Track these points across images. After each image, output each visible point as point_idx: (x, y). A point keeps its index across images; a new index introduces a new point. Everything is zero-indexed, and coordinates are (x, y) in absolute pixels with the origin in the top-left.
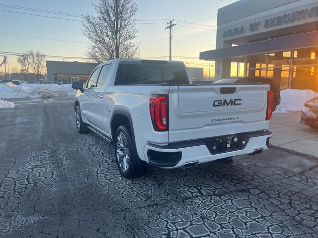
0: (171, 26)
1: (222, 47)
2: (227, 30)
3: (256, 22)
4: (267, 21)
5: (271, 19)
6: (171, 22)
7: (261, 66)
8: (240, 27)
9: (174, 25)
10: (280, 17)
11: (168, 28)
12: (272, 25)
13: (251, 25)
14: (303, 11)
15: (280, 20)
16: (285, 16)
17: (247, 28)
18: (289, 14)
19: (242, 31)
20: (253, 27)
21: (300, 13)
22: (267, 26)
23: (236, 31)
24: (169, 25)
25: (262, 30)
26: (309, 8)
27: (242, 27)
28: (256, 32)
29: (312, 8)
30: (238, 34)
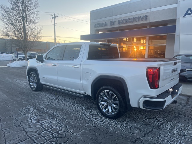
0: (54, 17)
1: (94, 33)
2: (96, 24)
3: (114, 21)
4: (119, 21)
5: (122, 20)
6: (54, 15)
8: (104, 23)
9: (57, 17)
10: (126, 20)
11: (52, 18)
12: (122, 23)
13: (111, 22)
14: (138, 17)
15: (126, 21)
16: (129, 19)
17: (108, 24)
18: (131, 18)
19: (106, 25)
20: (112, 23)
21: (137, 18)
22: (119, 23)
23: (102, 25)
24: (53, 16)
25: (117, 25)
26: (142, 16)
27: (106, 23)
28: (113, 26)
29: (143, 16)
30: (103, 26)
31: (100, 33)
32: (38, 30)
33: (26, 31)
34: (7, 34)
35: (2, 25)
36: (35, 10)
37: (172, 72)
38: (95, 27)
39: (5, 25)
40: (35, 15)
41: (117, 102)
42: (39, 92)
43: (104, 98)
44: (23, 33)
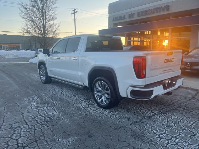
0: (75, 13)
1: (112, 27)
2: (115, 17)
3: (133, 13)
4: (139, 13)
5: (141, 12)
6: (75, 10)
7: (133, 39)
8: (123, 16)
9: (77, 12)
10: (146, 11)
11: (73, 13)
12: (142, 15)
13: (129, 15)
14: (160, 7)
15: (146, 12)
16: (149, 10)
17: (127, 17)
18: (151, 9)
19: (124, 18)
20: (131, 16)
21: (158, 9)
22: (139, 16)
24: (73, 12)
25: (136, 18)
26: (163, 6)
27: (124, 16)
28: (132, 19)
29: (165, 6)
30: (122, 19)
31: (118, 26)
32: (57, 26)
33: (45, 27)
34: (28, 31)
35: (23, 22)
36: (54, 6)
37: (165, 62)
38: (114, 20)
39: (26, 22)
40: (53, 11)
41: (109, 92)
42: (47, 85)
43: (98, 89)
44: (42, 30)
